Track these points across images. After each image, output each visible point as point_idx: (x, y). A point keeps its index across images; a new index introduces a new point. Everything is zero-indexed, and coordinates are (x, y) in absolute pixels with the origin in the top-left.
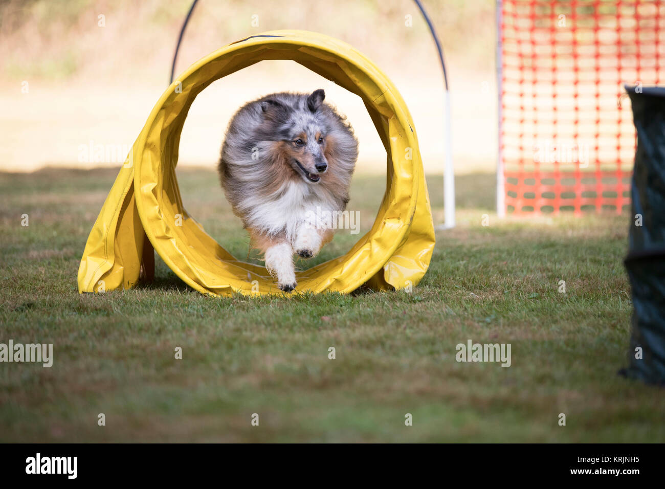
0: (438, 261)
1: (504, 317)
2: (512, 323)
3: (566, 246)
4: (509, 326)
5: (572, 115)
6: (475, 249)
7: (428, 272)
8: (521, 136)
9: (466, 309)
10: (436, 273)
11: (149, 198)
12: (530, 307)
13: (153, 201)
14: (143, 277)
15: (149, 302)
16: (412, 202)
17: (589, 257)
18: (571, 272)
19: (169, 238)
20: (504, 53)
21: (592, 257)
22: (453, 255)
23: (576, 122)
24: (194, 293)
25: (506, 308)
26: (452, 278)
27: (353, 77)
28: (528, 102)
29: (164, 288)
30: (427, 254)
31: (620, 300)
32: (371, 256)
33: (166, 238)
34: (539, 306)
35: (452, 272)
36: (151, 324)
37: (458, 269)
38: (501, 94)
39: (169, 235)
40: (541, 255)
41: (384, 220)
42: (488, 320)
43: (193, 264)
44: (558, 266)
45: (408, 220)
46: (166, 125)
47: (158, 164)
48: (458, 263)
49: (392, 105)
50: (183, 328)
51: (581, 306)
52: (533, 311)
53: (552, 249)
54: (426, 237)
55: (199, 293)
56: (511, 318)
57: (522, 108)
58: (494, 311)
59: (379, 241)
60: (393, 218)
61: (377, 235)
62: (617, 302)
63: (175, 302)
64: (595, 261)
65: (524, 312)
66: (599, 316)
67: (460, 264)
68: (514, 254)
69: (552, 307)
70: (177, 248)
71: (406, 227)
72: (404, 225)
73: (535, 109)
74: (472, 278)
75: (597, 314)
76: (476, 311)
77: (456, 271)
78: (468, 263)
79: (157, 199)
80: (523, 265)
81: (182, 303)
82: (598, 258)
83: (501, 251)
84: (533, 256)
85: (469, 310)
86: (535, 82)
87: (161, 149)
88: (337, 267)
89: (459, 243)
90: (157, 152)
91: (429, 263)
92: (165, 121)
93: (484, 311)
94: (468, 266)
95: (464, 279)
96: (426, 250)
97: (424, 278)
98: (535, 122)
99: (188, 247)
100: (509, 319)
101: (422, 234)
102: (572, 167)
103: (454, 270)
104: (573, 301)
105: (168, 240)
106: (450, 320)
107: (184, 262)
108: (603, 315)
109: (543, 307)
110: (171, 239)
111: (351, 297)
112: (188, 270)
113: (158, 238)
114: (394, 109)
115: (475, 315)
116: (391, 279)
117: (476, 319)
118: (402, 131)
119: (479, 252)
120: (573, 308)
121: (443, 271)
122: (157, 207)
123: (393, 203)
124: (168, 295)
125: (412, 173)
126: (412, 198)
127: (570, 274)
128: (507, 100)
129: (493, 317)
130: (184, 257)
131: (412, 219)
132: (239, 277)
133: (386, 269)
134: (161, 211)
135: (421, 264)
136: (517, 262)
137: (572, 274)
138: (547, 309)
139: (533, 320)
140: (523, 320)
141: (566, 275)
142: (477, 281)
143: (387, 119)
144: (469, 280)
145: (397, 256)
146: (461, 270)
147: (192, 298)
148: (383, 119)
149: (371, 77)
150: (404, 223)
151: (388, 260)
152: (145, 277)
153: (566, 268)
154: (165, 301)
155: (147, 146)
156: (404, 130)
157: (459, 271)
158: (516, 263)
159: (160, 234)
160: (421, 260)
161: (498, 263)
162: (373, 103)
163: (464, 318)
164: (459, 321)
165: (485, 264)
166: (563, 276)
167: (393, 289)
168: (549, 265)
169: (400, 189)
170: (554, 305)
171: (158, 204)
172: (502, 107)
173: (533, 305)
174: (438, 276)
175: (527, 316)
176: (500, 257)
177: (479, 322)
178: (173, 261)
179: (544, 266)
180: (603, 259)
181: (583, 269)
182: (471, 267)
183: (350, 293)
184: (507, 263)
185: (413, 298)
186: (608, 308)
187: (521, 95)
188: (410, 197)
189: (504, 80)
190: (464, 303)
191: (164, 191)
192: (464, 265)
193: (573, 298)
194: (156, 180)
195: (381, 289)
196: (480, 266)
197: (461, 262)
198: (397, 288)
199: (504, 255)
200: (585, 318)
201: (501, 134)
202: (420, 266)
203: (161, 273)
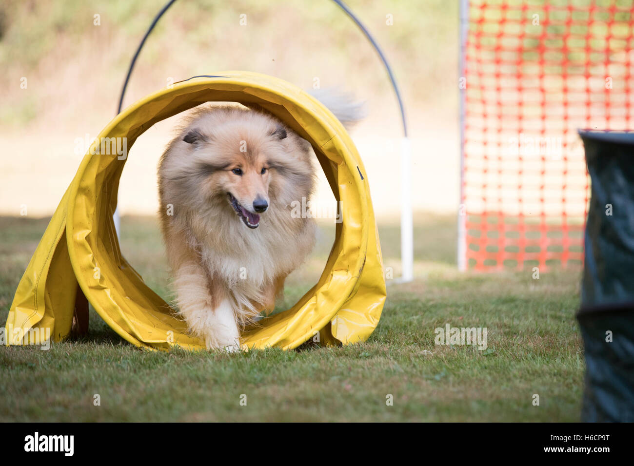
0: (390, 315)
1: (454, 374)
2: (463, 381)
3: (527, 301)
4: (459, 384)
5: (539, 166)
6: (431, 303)
7: (378, 327)
8: (484, 186)
9: (414, 366)
10: (387, 328)
11: (82, 245)
12: (483, 365)
13: (86, 249)
14: (75, 329)
15: (79, 356)
16: (361, 254)
17: (549, 313)
18: (530, 329)
19: (103, 288)
20: (467, 100)
21: (553, 313)
22: (407, 309)
23: (543, 173)
24: (128, 347)
25: (458, 365)
26: (403, 333)
27: (300, 121)
28: (492, 151)
29: (96, 342)
30: (377, 308)
31: (578, 358)
32: (316, 309)
33: (99, 288)
34: (493, 363)
35: (405, 328)
36: (77, 380)
37: (411, 324)
38: (464, 143)
39: (102, 285)
40: (500, 311)
41: (332, 272)
42: (437, 377)
43: (128, 315)
44: (516, 322)
45: (357, 273)
46: (102, 169)
47: (92, 210)
48: (411, 318)
49: (341, 151)
50: (112, 383)
51: (537, 364)
52: (486, 368)
53: (512, 305)
54: (377, 290)
55: (134, 347)
56: (461, 376)
57: (486, 157)
58: (444, 369)
59: (326, 294)
60: (342, 270)
61: (324, 288)
62: (575, 360)
63: (107, 356)
64: (554, 317)
65: (475, 371)
66: (555, 375)
67: (413, 319)
68: (471, 309)
69: (507, 364)
70: (111, 299)
71: (355, 279)
72: (353, 278)
73: (500, 158)
74: (425, 334)
75: (552, 372)
76: (425, 368)
77: (409, 327)
78: (422, 318)
79: (91, 246)
80: (479, 320)
81: (114, 358)
82: (559, 314)
83: (458, 306)
84: (491, 311)
85: (418, 367)
86: (500, 131)
87: (96, 194)
88: (281, 320)
89: (414, 298)
90: (92, 197)
91: (379, 318)
92: (100, 164)
93: (434, 368)
94: (422, 321)
95: (416, 334)
96: (377, 304)
97: (373, 333)
98: (500, 172)
99: (124, 298)
100: (459, 376)
101: (373, 287)
102: (538, 220)
103: (406, 325)
104: (529, 359)
105: (102, 291)
106: (397, 378)
107: (118, 313)
108: (558, 374)
109: (496, 364)
110: (105, 290)
111: (295, 353)
112: (123, 323)
113: (91, 288)
114: (343, 155)
115: (423, 372)
116: (339, 334)
117: (425, 376)
118: (351, 179)
119: (435, 306)
120: (528, 367)
121: (395, 326)
122: (90, 256)
123: (341, 254)
124: (100, 349)
125: (361, 223)
126: (361, 248)
127: (528, 330)
128: (470, 149)
129: (443, 374)
130: (119, 308)
131: (361, 271)
132: (178, 330)
133: (333, 323)
134: (95, 259)
135: (371, 318)
136: (474, 318)
137: (530, 330)
138: (501, 367)
139: (485, 378)
140: (474, 378)
141: (524, 331)
142: (430, 336)
143: (336, 165)
144: (422, 335)
145: (344, 310)
146: (414, 325)
147: (125, 353)
148: (332, 165)
149: (319, 121)
150: (353, 274)
151: (336, 314)
152: (78, 329)
153: (524, 324)
154: (96, 355)
155: (82, 190)
156: (353, 177)
157: (412, 326)
158: (472, 319)
159: (93, 284)
160: (371, 314)
161: (453, 318)
162: (322, 148)
163: (412, 376)
164: (406, 378)
165: (439, 319)
166: (520, 332)
167: (339, 344)
168: (506, 321)
169: (349, 240)
170: (508, 363)
171: (92, 252)
172: (464, 156)
173: (486, 363)
174: (389, 331)
175: (478, 374)
176: (456, 312)
177: (427, 379)
178: (107, 312)
179: (502, 322)
180: (564, 315)
181: (543, 326)
182: (425, 322)
183: (294, 349)
184: (462, 318)
185: (359, 353)
186: (564, 367)
187: (485, 144)
188: (359, 248)
189: (467, 127)
190: (413, 359)
191: (99, 239)
192: (418, 320)
193: (530, 356)
194: (90, 226)
195: (328, 344)
196: (434, 322)
197: (414, 317)
198: (344, 343)
199: (461, 310)
200: (540, 376)
201: (463, 184)
202: (370, 321)
203: (97, 325)
